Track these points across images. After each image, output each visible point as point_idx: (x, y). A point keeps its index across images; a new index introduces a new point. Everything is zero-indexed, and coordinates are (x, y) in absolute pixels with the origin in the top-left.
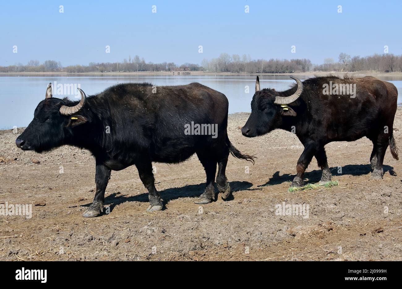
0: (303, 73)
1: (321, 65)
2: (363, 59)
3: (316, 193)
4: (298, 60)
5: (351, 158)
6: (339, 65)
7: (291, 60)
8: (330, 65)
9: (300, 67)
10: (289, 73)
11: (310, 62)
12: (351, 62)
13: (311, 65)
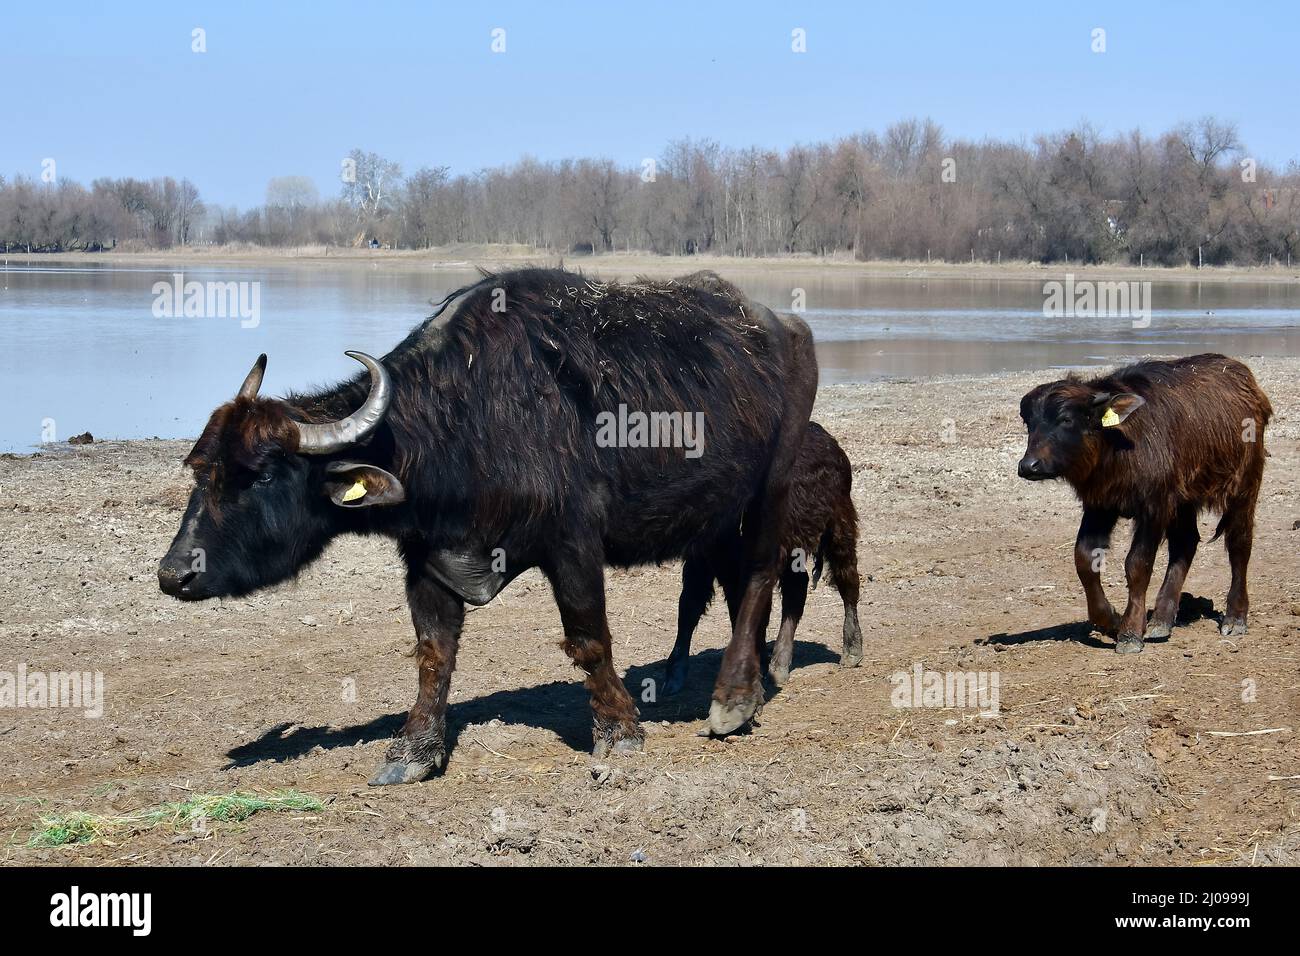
0: (161, 253)
1: (250, 213)
2: (462, 183)
3: (166, 847)
4: (131, 182)
5: (364, 672)
6: (343, 211)
7: (95, 183)
8: (298, 211)
9: (144, 221)
10: (85, 249)
11: (193, 194)
12: (405, 198)
13: (201, 210)
